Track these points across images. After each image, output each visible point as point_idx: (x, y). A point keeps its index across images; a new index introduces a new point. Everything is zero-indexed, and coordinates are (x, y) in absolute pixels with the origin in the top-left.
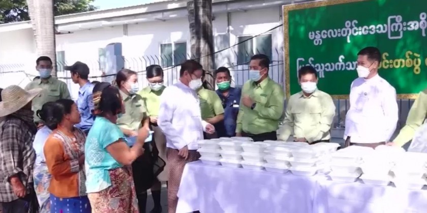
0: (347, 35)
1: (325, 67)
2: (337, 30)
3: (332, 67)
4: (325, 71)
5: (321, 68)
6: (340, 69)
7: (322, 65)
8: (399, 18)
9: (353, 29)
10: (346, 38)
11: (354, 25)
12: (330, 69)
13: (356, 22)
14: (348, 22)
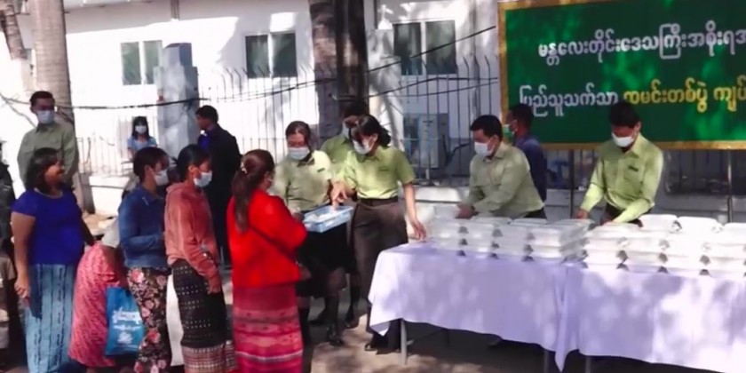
0: (598, 51)
1: (564, 100)
2: (583, 42)
3: (575, 101)
4: (564, 106)
5: (559, 101)
6: (587, 102)
7: (560, 96)
8: (675, 28)
9: (608, 42)
10: (596, 55)
11: (608, 37)
12: (572, 104)
13: (612, 31)
14: (599, 31)
